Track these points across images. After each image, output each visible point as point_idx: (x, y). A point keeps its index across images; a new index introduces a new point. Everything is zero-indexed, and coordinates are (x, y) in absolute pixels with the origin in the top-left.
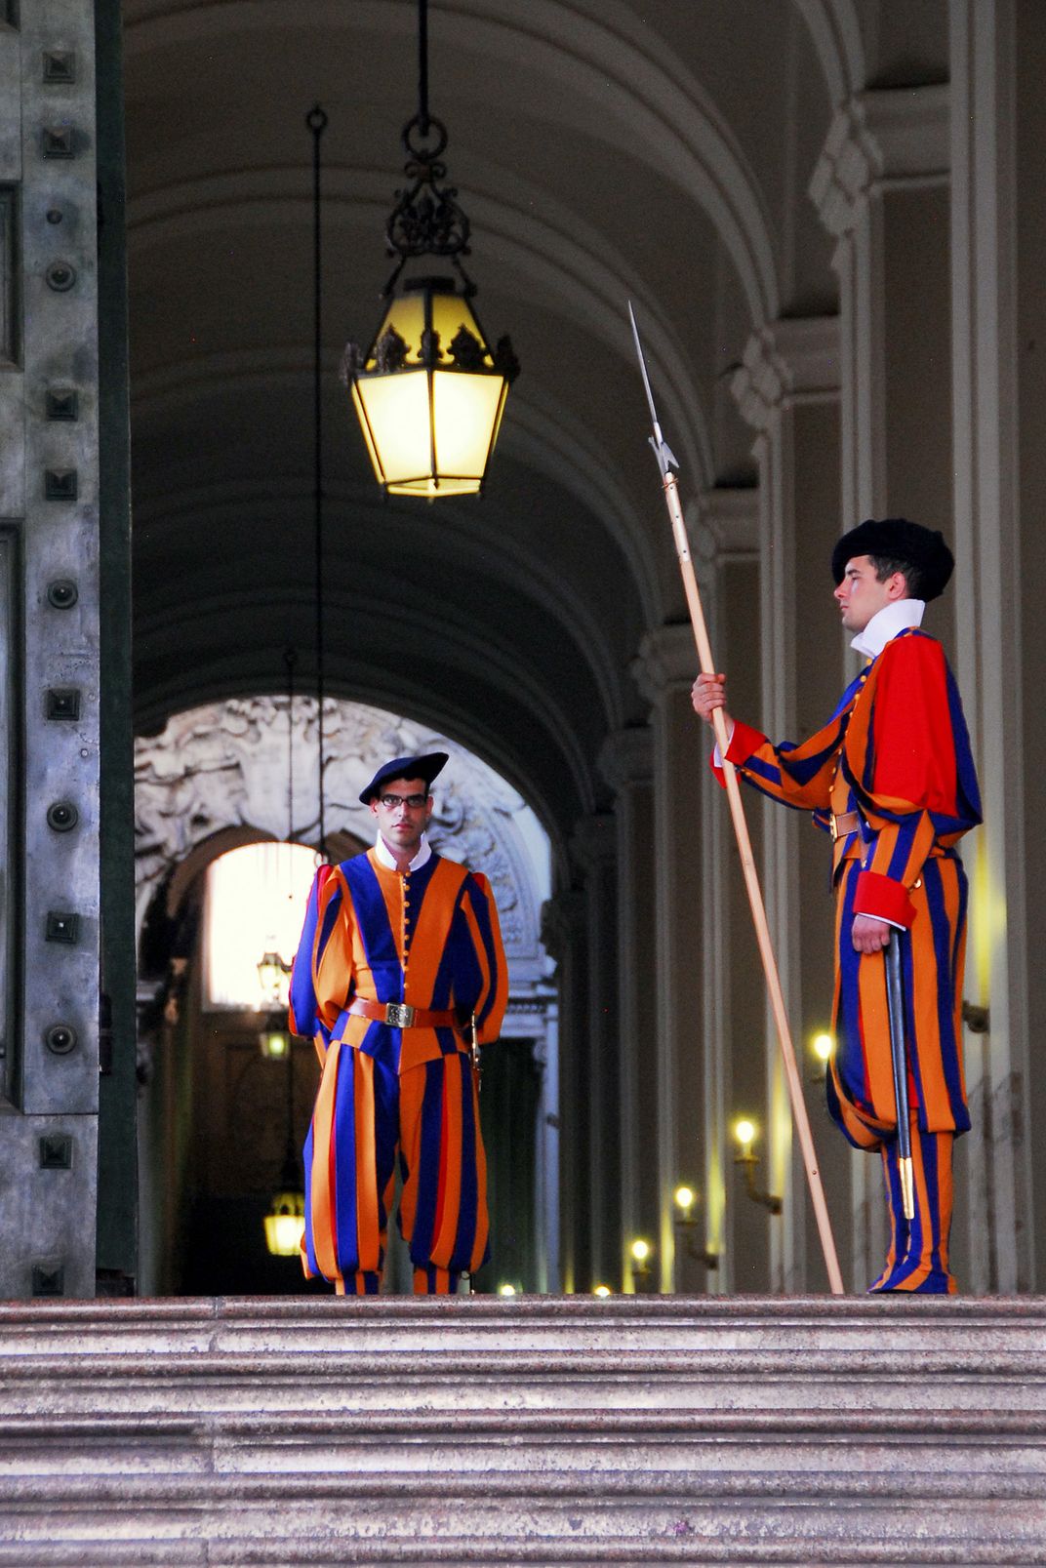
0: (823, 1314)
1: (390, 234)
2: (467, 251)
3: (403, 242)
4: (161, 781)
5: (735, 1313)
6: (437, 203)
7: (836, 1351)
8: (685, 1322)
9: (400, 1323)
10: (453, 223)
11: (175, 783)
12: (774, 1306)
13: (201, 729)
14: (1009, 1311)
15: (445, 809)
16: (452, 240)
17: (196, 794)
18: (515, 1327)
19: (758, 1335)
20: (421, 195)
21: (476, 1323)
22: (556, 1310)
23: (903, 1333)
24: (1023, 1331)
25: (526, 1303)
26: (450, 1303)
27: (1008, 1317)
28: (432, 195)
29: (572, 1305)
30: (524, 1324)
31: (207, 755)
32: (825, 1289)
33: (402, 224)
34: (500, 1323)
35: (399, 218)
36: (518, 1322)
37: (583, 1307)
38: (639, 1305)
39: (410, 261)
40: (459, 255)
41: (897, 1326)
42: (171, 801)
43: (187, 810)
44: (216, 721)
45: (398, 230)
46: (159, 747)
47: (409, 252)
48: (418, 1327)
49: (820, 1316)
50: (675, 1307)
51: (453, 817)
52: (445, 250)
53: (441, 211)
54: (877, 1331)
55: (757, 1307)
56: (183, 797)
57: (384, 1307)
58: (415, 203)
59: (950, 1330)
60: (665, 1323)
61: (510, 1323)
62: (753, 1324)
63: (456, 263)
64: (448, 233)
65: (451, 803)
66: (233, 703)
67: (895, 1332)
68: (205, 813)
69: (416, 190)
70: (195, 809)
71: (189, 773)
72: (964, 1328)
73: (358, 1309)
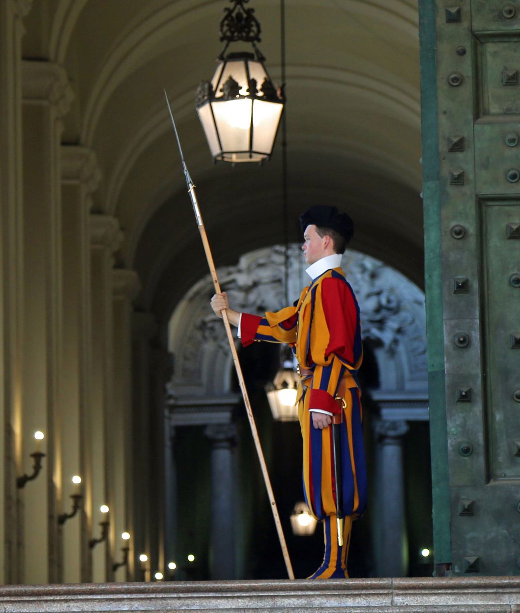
0: (278, 589)
1: (221, 30)
2: (259, 40)
3: (228, 34)
4: (239, 289)
5: (235, 590)
6: (245, 15)
7: (275, 608)
8: (211, 595)
9: (69, 597)
10: (252, 26)
11: (248, 290)
12: (255, 586)
13: (261, 261)
14: (369, 586)
15: (389, 301)
16: (252, 34)
17: (259, 295)
18: (127, 599)
19: (246, 601)
20: (236, 11)
21: (108, 597)
22: (147, 590)
23: (318, 598)
24: (376, 596)
25: (132, 587)
26: (95, 587)
27: (369, 589)
28: (242, 11)
29: (155, 587)
30: (132, 597)
31: (265, 274)
32: (285, 576)
33: (227, 25)
34: (120, 596)
35: (226, 22)
36: (129, 596)
37: (161, 588)
38: (187, 587)
39: (232, 44)
40: (256, 42)
41: (315, 595)
42: (246, 299)
43: (254, 303)
44: (269, 256)
45: (225, 28)
46: (240, 271)
47: (231, 39)
48: (80, 599)
49: (277, 591)
50: (206, 587)
51: (393, 305)
52: (248, 39)
53: (247, 19)
54: (305, 597)
55: (245, 587)
56: (252, 297)
57: (62, 590)
58: (234, 15)
59: (341, 596)
60: (201, 595)
61: (125, 596)
62: (245, 595)
63: (254, 45)
64: (250, 31)
65: (392, 298)
66: (278, 248)
67: (314, 597)
68: (264, 305)
69: (235, 8)
70: (259, 303)
71: (255, 284)
72: (347, 595)
73: (49, 591)
